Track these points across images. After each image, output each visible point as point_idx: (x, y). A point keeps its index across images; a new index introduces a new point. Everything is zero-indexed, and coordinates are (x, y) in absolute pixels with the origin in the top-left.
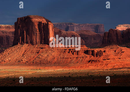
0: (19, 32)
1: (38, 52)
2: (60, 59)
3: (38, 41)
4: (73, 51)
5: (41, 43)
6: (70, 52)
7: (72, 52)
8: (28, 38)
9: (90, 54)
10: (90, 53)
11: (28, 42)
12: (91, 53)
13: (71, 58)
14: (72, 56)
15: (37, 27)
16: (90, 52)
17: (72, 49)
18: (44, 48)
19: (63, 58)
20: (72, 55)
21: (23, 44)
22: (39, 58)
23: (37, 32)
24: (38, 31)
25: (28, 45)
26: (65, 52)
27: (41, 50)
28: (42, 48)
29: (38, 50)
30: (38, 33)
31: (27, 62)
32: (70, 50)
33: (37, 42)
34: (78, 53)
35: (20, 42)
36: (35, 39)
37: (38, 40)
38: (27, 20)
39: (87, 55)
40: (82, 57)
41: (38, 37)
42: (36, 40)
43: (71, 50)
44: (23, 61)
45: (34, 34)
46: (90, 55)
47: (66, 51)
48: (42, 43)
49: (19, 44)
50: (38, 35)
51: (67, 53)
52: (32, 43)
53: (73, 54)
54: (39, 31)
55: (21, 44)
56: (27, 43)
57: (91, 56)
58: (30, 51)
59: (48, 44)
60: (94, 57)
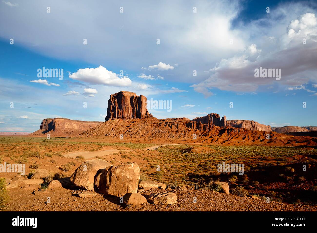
0: (111, 108)
1: (128, 125)
2: (155, 133)
3: (129, 116)
4: (171, 125)
5: (133, 117)
6: (167, 125)
7: (169, 125)
8: (119, 113)
9: (195, 127)
10: (193, 126)
13: (169, 132)
14: (170, 130)
15: (129, 101)
16: (193, 125)
17: (169, 123)
18: (136, 122)
19: (159, 132)
21: (114, 119)
22: (130, 131)
23: (129, 106)
24: (130, 105)
25: (119, 119)
26: (160, 125)
27: (132, 124)
28: (134, 122)
29: (129, 124)
31: (116, 136)
32: (166, 123)
34: (177, 126)
35: (112, 118)
36: (126, 114)
37: (130, 115)
38: (119, 95)
40: (184, 131)
41: (129, 112)
42: (128, 115)
43: (168, 124)
44: (111, 135)
45: (125, 109)
47: (162, 124)
49: (110, 119)
50: (129, 109)
52: (123, 118)
53: (171, 127)
56: (118, 118)
57: (195, 129)
58: (120, 126)
59: (140, 118)
60: (201, 130)
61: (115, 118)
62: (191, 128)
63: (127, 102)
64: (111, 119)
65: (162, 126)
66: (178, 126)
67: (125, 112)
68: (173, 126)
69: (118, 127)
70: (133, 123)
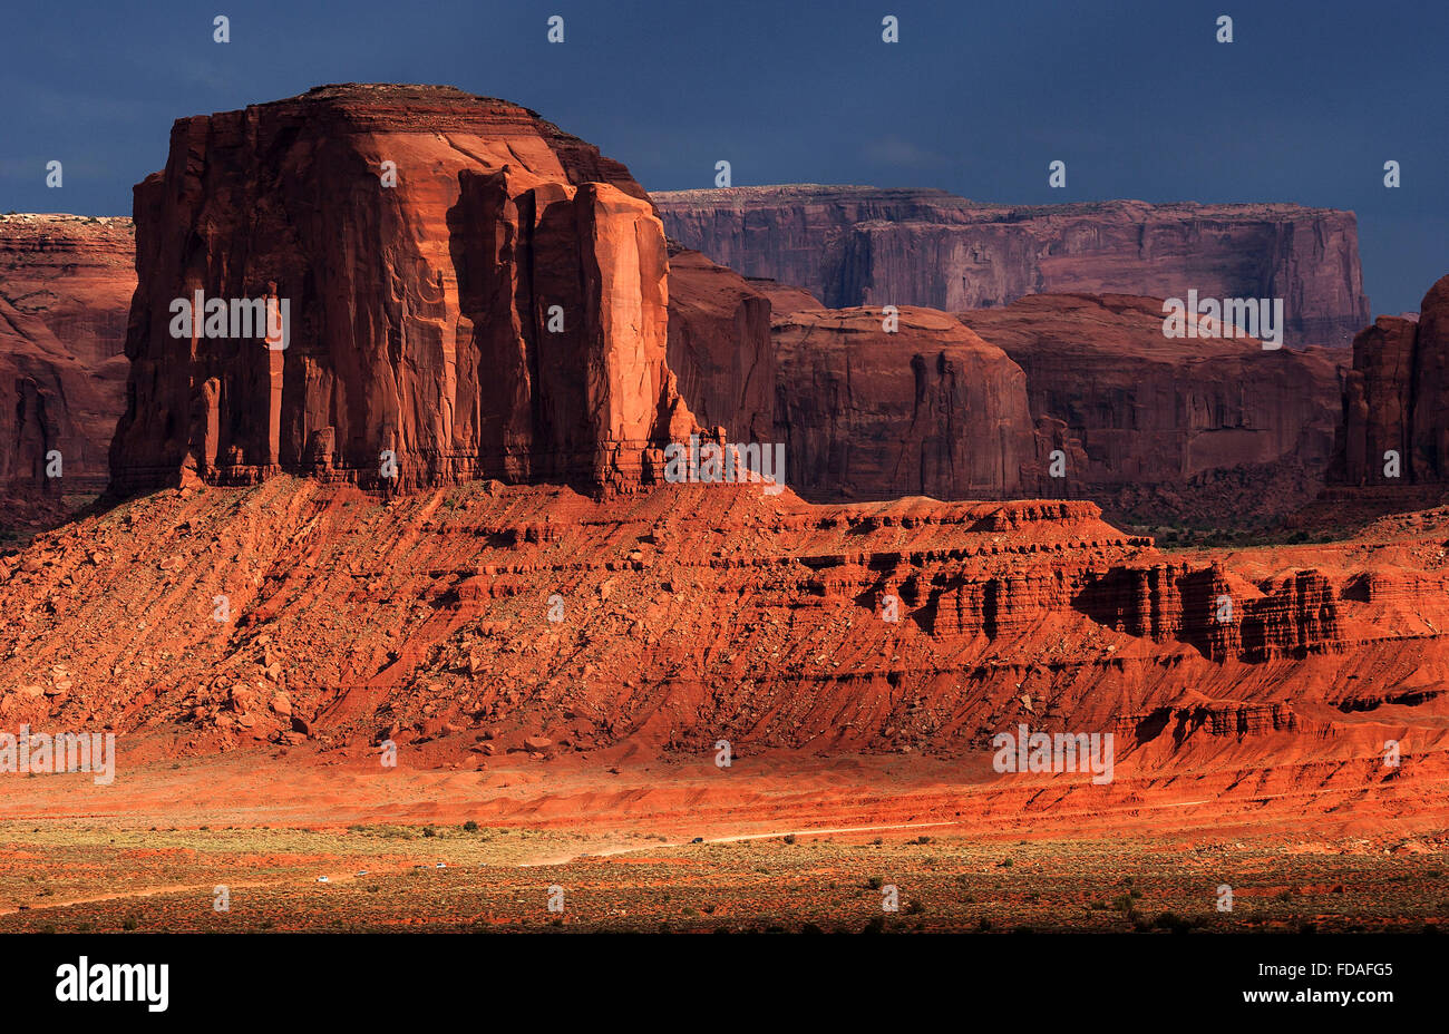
1: (442, 585)
2: (748, 687)
3: (444, 443)
4: (925, 587)
5: (490, 466)
6: (891, 592)
7: (908, 592)
8: (317, 404)
9: (1166, 622)
10: (1155, 614)
11: (313, 447)
12: (1172, 606)
13: (893, 679)
15: (436, 250)
16: (1155, 597)
17: (916, 559)
18: (530, 537)
19: (793, 675)
20: (913, 630)
21: (243, 481)
22: (466, 671)
23: (440, 310)
24: (452, 297)
25: (310, 488)
26: (818, 589)
27: (490, 563)
28: (505, 539)
29: (452, 557)
30: (452, 324)
31: (298, 726)
32: (884, 563)
33: (430, 456)
34: (990, 609)
35: (211, 457)
36: (404, 416)
37: (452, 428)
38: (300, 149)
39: (1117, 643)
40: (1056, 667)
41: (451, 388)
42: (426, 424)
43: (903, 571)
44: (248, 719)
45: (395, 347)
46: (1156, 632)
47: (831, 577)
48: (511, 463)
49: (190, 479)
50: (449, 350)
51: (841, 603)
52: (366, 463)
53: (926, 619)
54: (465, 309)
55: (226, 480)
56: (301, 463)
57: (1171, 646)
58: (342, 581)
59: (588, 485)
60: (1220, 659)
61: (258, 456)
62: (1135, 631)
63: (417, 257)
64: (200, 470)
65: (832, 596)
66: (1002, 600)
67: (396, 391)
68: (946, 602)
69: (317, 603)
70: (504, 557)
